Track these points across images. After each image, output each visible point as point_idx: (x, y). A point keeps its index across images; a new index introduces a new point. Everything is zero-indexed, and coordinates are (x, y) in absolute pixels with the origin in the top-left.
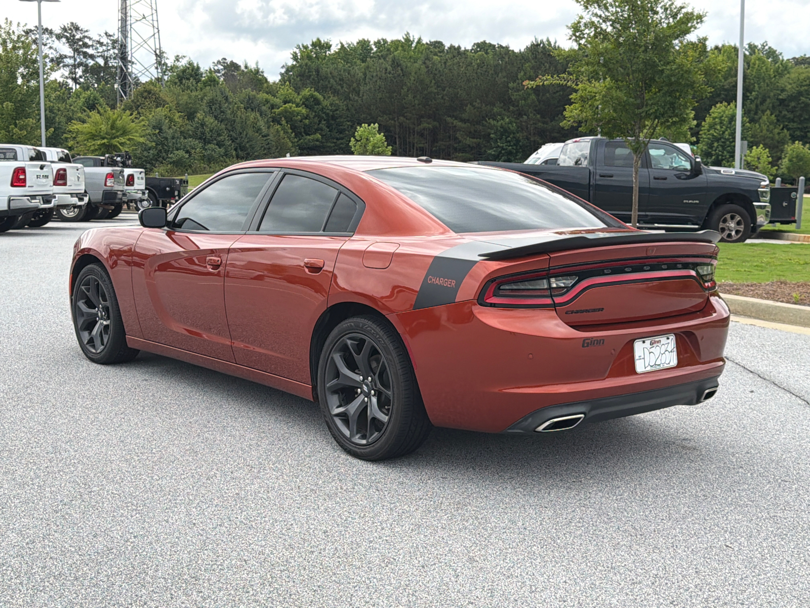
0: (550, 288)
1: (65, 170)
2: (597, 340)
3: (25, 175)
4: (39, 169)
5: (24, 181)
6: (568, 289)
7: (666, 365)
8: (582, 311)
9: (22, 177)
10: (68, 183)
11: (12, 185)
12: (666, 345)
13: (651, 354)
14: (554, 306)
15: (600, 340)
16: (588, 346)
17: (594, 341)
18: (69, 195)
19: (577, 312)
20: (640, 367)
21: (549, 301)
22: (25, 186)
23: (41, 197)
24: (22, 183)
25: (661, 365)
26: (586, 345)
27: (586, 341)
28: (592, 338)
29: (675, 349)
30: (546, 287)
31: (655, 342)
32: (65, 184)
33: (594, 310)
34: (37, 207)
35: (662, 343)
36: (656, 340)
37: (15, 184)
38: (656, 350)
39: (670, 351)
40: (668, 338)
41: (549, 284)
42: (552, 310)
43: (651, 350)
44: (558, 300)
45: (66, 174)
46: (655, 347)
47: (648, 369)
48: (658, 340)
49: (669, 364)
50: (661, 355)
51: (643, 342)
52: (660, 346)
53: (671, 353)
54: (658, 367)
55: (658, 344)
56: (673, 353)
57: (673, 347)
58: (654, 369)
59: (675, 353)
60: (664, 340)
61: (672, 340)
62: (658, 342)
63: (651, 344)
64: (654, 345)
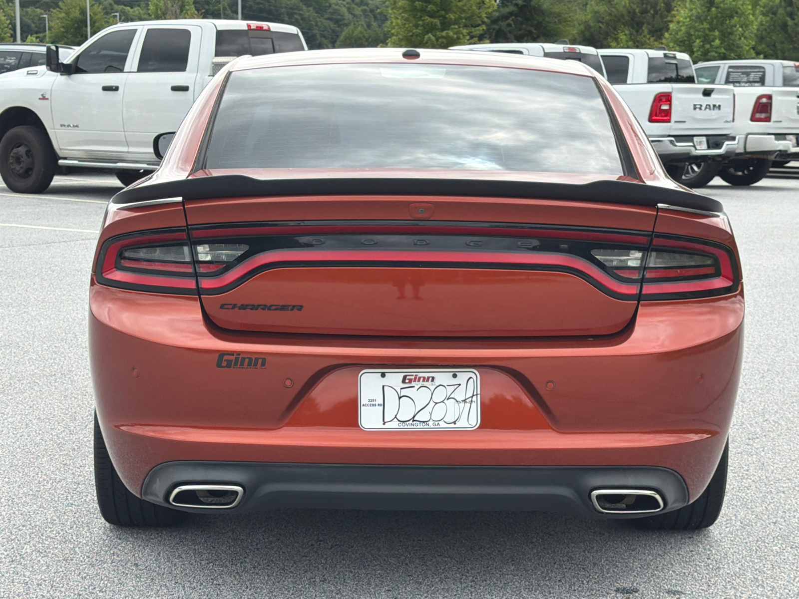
0: (195, 262)
1: (770, 97)
2: (250, 359)
3: (670, 105)
4: (701, 96)
5: (668, 113)
6: (228, 266)
7: (442, 424)
8: (254, 307)
9: (665, 107)
10: (773, 118)
11: (651, 120)
12: (453, 388)
13: (403, 399)
14: (198, 292)
15: (259, 360)
16: (228, 366)
17: (243, 359)
18: (773, 137)
19: (243, 307)
20: (369, 419)
21: (191, 284)
22: (669, 121)
23: (704, 139)
24: (665, 116)
25: (431, 423)
26: (224, 364)
27: (226, 357)
28: (239, 353)
29: (477, 399)
30: (188, 259)
32: (768, 119)
33: (283, 308)
34: (688, 154)
35: (437, 382)
36: (422, 375)
37: (654, 118)
38: (420, 395)
39: (460, 399)
40: (455, 376)
41: (194, 253)
42: (195, 299)
43: (404, 393)
44: (206, 283)
45: (771, 104)
46: (417, 387)
47: (395, 425)
48: (426, 375)
49: (455, 423)
50: (432, 404)
51: (383, 375)
52: (432, 388)
53: (462, 404)
54: (421, 426)
55: (425, 384)
56: (468, 405)
57: (469, 394)
58: (409, 427)
59: (474, 405)
60: (443, 377)
61: (471, 380)
62: (426, 379)
63: (404, 382)
64: (413, 384)
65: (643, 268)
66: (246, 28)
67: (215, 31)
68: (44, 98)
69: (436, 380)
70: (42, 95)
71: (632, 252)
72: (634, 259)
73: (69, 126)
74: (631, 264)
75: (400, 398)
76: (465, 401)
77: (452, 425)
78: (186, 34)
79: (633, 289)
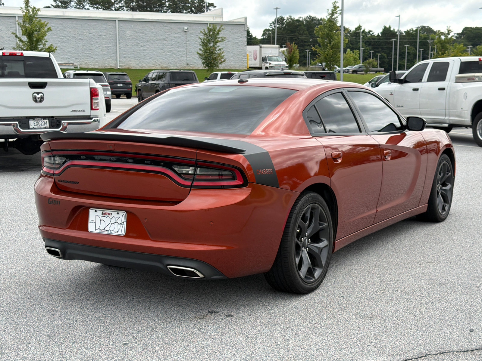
2: (56, 201)
6: (61, 166)
7: (113, 233)
8: (66, 182)
12: (118, 218)
13: (102, 221)
14: (54, 175)
19: (64, 181)
20: (91, 228)
25: (110, 231)
26: (50, 202)
27: (50, 200)
28: (53, 198)
29: (125, 223)
30: (53, 162)
31: (106, 214)
33: (74, 183)
35: (113, 215)
36: (108, 212)
38: (107, 220)
39: (120, 223)
40: (118, 214)
42: (53, 178)
43: (102, 218)
46: (106, 217)
47: (98, 231)
48: (109, 212)
49: (117, 232)
50: (110, 224)
51: (96, 211)
52: (111, 218)
53: (120, 225)
54: (106, 232)
55: (109, 216)
56: (122, 225)
57: (123, 221)
58: (102, 232)
59: (124, 226)
60: (114, 213)
61: (124, 216)
62: (109, 214)
63: (102, 214)
64: (105, 215)
65: (194, 174)
66: (478, 60)
67: (460, 62)
68: (392, 94)
69: (112, 215)
70: (391, 93)
71: (191, 167)
72: (191, 170)
73: (400, 106)
74: (190, 172)
75: (101, 220)
76: (121, 224)
77: (116, 233)
78: (447, 64)
79: (189, 183)
